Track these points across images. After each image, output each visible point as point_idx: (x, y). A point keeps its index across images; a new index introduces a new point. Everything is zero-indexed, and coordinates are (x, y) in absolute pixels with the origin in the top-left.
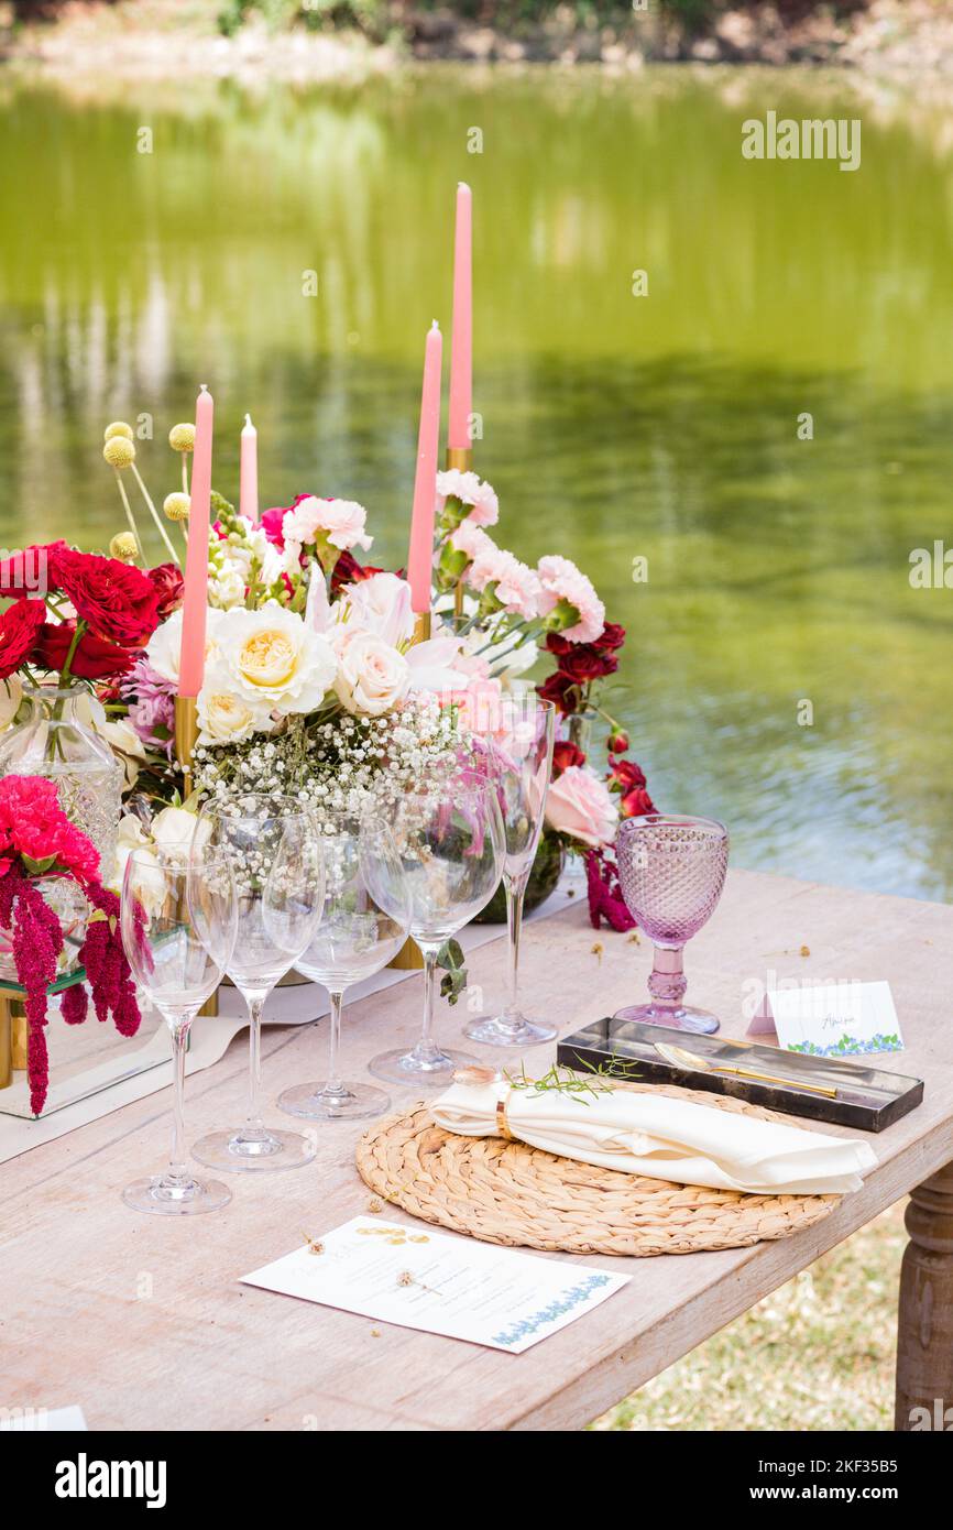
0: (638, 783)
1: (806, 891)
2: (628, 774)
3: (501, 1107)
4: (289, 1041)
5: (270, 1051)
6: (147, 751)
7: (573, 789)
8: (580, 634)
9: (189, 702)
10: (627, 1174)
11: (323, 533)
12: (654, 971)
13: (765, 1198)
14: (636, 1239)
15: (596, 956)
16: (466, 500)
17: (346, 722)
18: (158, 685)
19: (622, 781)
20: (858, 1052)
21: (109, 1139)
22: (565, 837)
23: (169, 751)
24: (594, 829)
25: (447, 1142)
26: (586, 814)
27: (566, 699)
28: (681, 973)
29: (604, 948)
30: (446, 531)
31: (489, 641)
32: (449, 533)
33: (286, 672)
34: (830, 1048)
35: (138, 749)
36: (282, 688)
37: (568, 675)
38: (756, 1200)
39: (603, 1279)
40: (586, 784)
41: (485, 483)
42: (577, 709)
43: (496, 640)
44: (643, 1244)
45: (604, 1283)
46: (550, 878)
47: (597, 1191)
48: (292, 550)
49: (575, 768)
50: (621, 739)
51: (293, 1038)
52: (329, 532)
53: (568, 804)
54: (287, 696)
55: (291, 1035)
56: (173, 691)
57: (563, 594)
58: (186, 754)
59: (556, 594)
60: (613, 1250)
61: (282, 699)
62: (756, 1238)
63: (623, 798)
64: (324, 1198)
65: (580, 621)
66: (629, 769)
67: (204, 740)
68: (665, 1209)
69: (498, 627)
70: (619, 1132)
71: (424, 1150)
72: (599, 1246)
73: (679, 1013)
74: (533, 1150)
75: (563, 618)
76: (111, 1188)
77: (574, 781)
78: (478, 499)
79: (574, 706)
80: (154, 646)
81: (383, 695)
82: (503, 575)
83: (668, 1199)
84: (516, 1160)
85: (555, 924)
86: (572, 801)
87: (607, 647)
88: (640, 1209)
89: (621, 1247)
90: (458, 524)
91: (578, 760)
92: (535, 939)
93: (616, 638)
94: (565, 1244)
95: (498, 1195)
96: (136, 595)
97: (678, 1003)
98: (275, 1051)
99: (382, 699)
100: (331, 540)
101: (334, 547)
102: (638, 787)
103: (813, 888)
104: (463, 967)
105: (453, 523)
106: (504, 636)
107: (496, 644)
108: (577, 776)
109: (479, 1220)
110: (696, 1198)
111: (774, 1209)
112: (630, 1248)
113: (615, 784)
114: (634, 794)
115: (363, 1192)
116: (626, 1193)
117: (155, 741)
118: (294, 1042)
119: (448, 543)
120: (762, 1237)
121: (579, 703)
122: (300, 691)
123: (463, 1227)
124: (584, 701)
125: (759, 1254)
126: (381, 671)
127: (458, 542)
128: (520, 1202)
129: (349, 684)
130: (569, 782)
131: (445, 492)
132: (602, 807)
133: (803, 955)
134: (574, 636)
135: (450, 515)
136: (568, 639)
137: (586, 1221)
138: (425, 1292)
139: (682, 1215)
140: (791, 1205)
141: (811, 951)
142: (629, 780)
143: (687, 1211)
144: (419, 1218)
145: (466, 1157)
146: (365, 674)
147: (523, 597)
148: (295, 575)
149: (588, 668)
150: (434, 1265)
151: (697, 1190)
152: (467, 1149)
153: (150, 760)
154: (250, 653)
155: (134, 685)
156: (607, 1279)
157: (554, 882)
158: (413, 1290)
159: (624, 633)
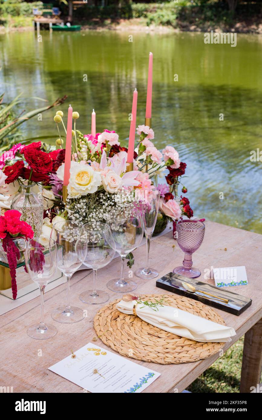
0: (187, 203)
1: (228, 229)
2: (185, 201)
3: (134, 307)
4: (89, 274)
5: (83, 277)
6: (56, 198)
7: (170, 205)
8: (174, 167)
9: (66, 187)
10: (166, 331)
11: (107, 141)
12: (185, 259)
13: (204, 343)
14: (164, 358)
15: (173, 248)
16: (146, 133)
17: (106, 193)
18: (58, 181)
19: (183, 202)
20: (236, 285)
21: (31, 308)
22: (168, 217)
23: (61, 198)
24: (175, 215)
25: (120, 316)
26: (173, 212)
27: (172, 180)
28: (191, 260)
29: (175, 247)
30: (141, 140)
31: (152, 167)
32: (142, 141)
33: (87, 183)
34: (228, 284)
35: (53, 198)
36: (86, 187)
37: (172, 175)
38: (201, 344)
39: (152, 374)
40: (174, 204)
41: (151, 129)
42: (175, 183)
43: (154, 167)
44: (166, 361)
45: (152, 376)
46: (164, 226)
47: (157, 338)
48: (99, 145)
49: (171, 200)
50: (185, 190)
51: (90, 273)
52: (109, 141)
53: (169, 209)
54: (87, 189)
55: (90, 272)
56: (62, 183)
57: (170, 157)
58: (65, 200)
59: (168, 157)
60: (157, 362)
61: (86, 190)
62: (199, 359)
63: (183, 207)
64: (82, 334)
65: (174, 163)
66: (186, 200)
67: (69, 197)
68: (174, 347)
69: (154, 164)
70: (164, 320)
71: (112, 319)
72: (153, 360)
73: (190, 271)
74: (142, 321)
75: (170, 163)
76: (26, 327)
77: (171, 203)
78: (149, 133)
79: (174, 182)
80: (58, 171)
81: (115, 188)
82: (153, 153)
83: (176, 342)
84: (137, 324)
85: (165, 237)
86: (170, 209)
87: (182, 169)
88: (167, 346)
89: (159, 361)
90: (144, 139)
91: (172, 198)
92: (159, 242)
93: (184, 166)
94: (144, 359)
95: (129, 338)
96: (46, 162)
97: (190, 267)
98: (85, 277)
99: (114, 189)
100: (109, 143)
101: (110, 145)
102: (187, 204)
103: (230, 228)
104: (133, 259)
105: (142, 138)
106: (155, 166)
107: (153, 168)
108: (171, 202)
109: (122, 348)
110: (184, 343)
111: (206, 347)
112: (162, 362)
113: (182, 203)
114: (186, 206)
115: (93, 333)
116: (165, 339)
117: (58, 195)
118: (90, 275)
119: (141, 144)
120: (201, 358)
121: (175, 181)
122: (90, 188)
123: (117, 350)
124: (176, 181)
125: (199, 364)
126: (114, 181)
127: (144, 143)
128: (134, 341)
129: (106, 185)
130: (169, 203)
131: (141, 131)
132: (177, 210)
133: (225, 250)
134: (173, 167)
135: (142, 136)
136: (171, 167)
137: (152, 350)
138: (100, 376)
139: (178, 349)
140: (210, 346)
141: (227, 250)
142: (185, 202)
143: (180, 348)
144: (105, 344)
145: (124, 321)
146: (110, 182)
147: (158, 159)
148: (100, 152)
149: (177, 174)
150: (106, 365)
151: (185, 339)
152: (125, 318)
153: (57, 200)
154: (79, 177)
155: (53, 181)
156: (154, 374)
157: (165, 227)
158: (97, 376)
159: (186, 165)
